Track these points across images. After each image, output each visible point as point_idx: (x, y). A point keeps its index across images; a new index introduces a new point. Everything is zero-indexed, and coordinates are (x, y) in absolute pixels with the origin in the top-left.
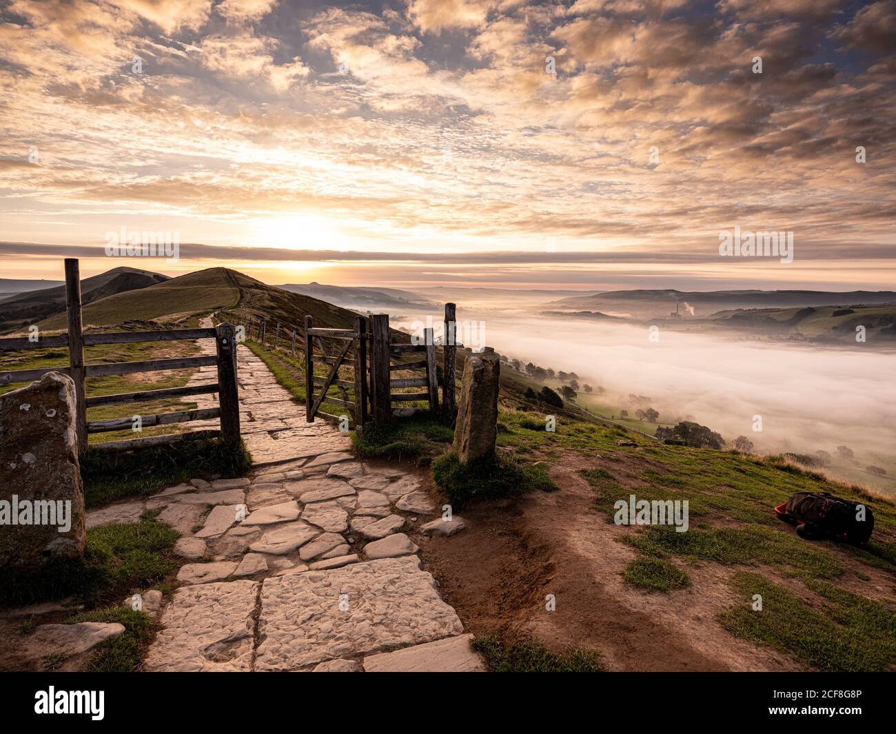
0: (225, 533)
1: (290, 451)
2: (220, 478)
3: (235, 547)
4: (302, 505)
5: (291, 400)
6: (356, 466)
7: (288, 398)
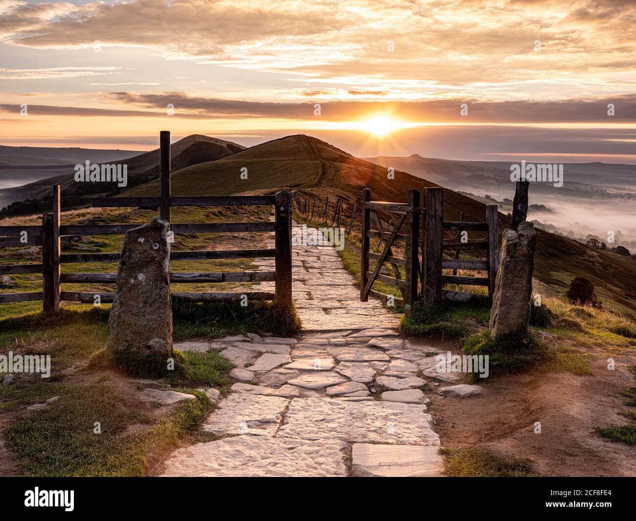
0: (270, 371)
1: (339, 323)
2: (271, 336)
3: (276, 380)
4: (337, 362)
5: (354, 285)
6: (398, 342)
7: (351, 283)
